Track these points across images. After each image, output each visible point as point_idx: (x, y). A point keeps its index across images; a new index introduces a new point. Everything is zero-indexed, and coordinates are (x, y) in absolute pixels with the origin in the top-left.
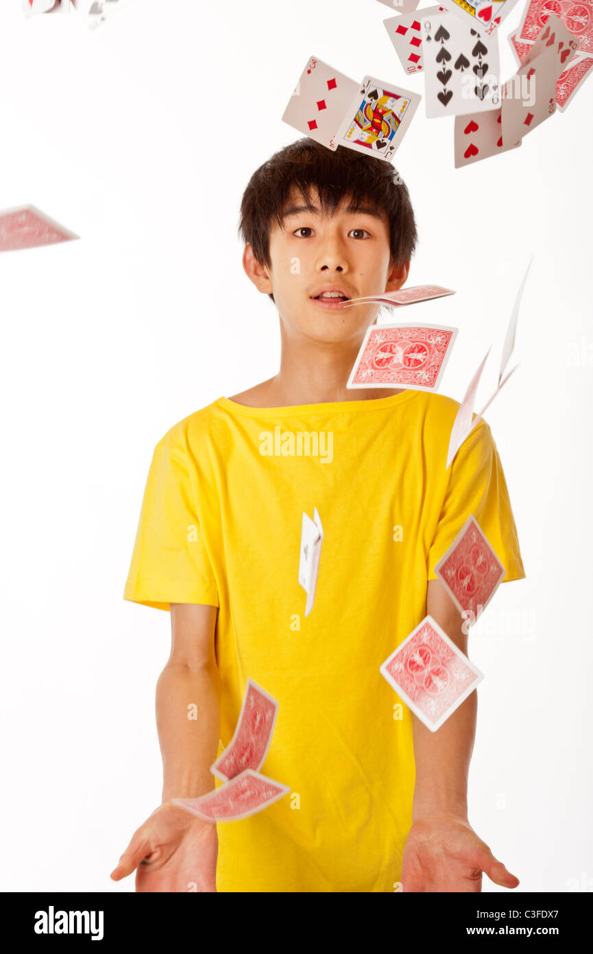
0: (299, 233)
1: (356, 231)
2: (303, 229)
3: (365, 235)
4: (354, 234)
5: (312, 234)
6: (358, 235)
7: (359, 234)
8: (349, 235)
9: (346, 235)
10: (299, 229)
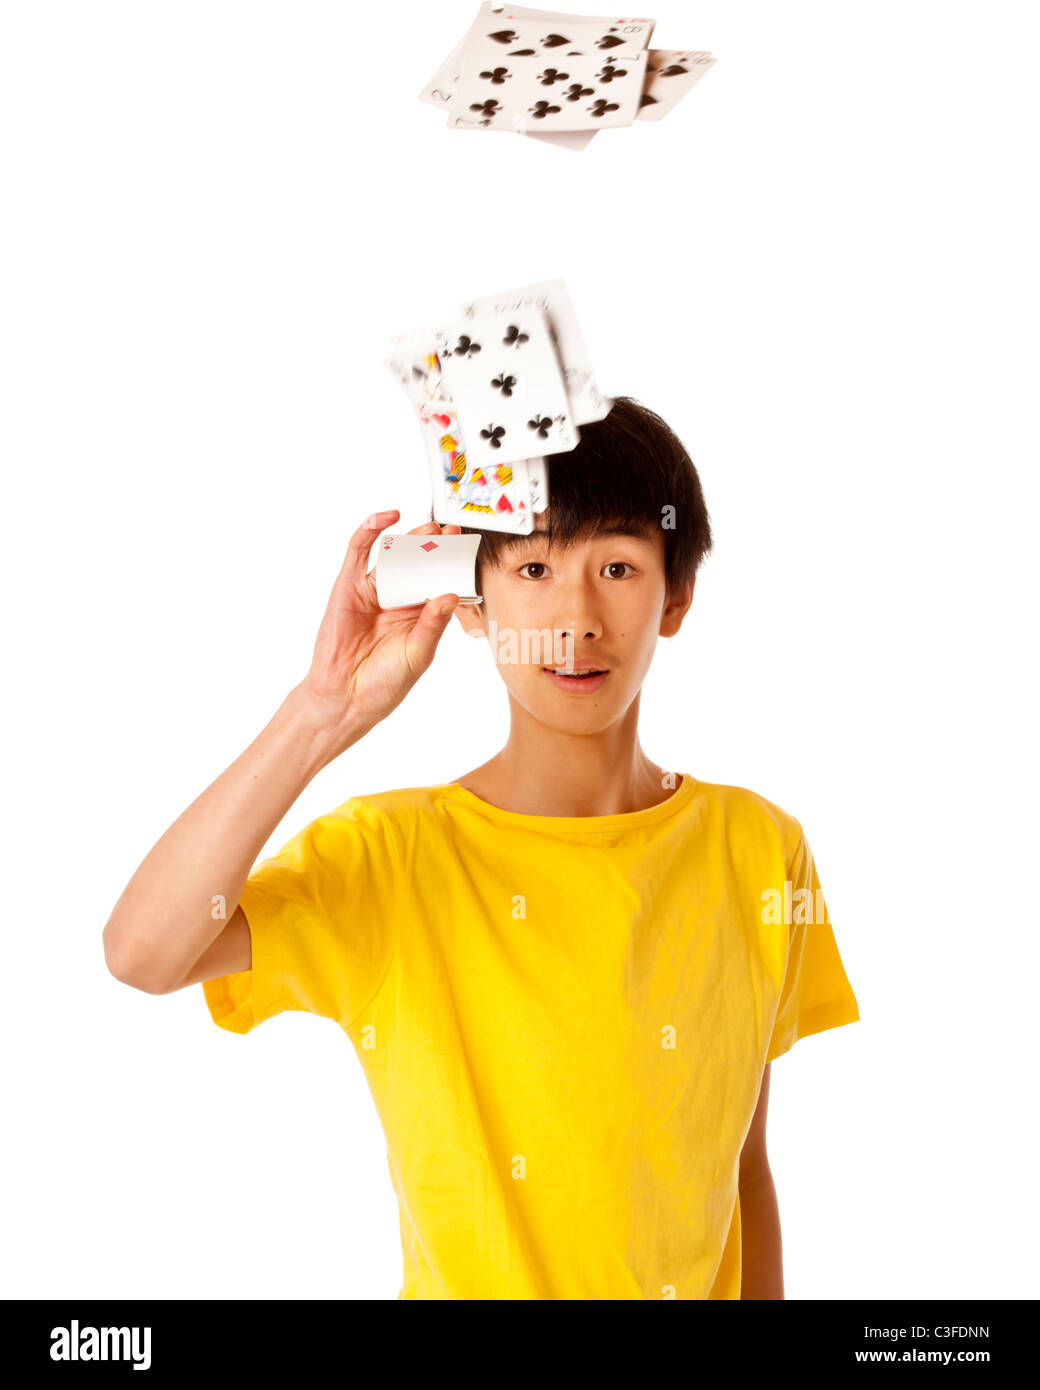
0: (525, 572)
1: (613, 566)
2: (531, 566)
3: (628, 571)
4: (611, 571)
5: (546, 573)
6: (616, 572)
7: (618, 570)
8: (602, 573)
9: (598, 574)
10: (526, 566)
